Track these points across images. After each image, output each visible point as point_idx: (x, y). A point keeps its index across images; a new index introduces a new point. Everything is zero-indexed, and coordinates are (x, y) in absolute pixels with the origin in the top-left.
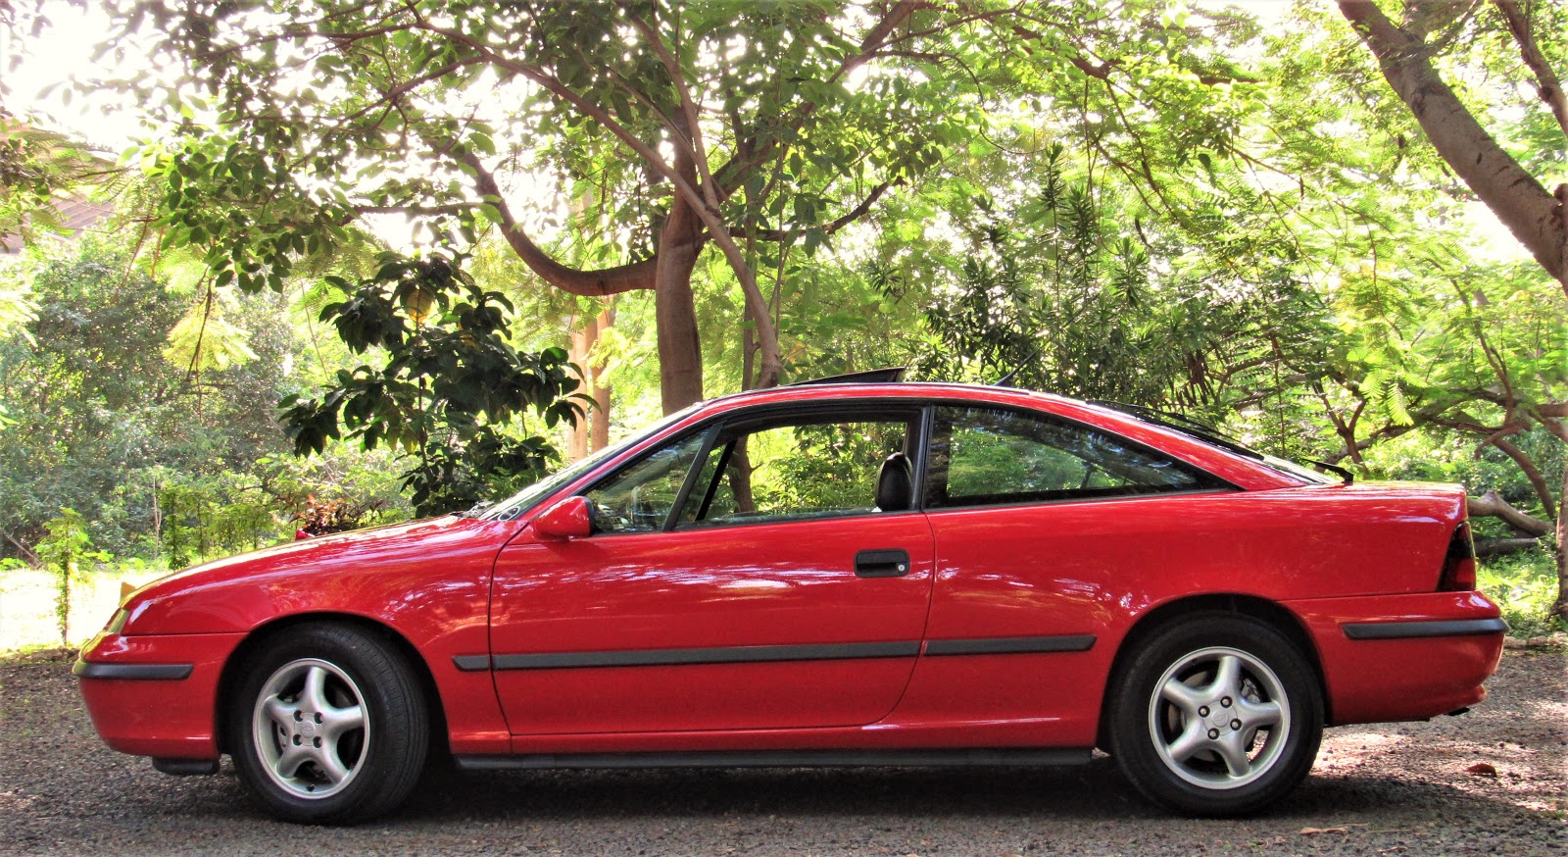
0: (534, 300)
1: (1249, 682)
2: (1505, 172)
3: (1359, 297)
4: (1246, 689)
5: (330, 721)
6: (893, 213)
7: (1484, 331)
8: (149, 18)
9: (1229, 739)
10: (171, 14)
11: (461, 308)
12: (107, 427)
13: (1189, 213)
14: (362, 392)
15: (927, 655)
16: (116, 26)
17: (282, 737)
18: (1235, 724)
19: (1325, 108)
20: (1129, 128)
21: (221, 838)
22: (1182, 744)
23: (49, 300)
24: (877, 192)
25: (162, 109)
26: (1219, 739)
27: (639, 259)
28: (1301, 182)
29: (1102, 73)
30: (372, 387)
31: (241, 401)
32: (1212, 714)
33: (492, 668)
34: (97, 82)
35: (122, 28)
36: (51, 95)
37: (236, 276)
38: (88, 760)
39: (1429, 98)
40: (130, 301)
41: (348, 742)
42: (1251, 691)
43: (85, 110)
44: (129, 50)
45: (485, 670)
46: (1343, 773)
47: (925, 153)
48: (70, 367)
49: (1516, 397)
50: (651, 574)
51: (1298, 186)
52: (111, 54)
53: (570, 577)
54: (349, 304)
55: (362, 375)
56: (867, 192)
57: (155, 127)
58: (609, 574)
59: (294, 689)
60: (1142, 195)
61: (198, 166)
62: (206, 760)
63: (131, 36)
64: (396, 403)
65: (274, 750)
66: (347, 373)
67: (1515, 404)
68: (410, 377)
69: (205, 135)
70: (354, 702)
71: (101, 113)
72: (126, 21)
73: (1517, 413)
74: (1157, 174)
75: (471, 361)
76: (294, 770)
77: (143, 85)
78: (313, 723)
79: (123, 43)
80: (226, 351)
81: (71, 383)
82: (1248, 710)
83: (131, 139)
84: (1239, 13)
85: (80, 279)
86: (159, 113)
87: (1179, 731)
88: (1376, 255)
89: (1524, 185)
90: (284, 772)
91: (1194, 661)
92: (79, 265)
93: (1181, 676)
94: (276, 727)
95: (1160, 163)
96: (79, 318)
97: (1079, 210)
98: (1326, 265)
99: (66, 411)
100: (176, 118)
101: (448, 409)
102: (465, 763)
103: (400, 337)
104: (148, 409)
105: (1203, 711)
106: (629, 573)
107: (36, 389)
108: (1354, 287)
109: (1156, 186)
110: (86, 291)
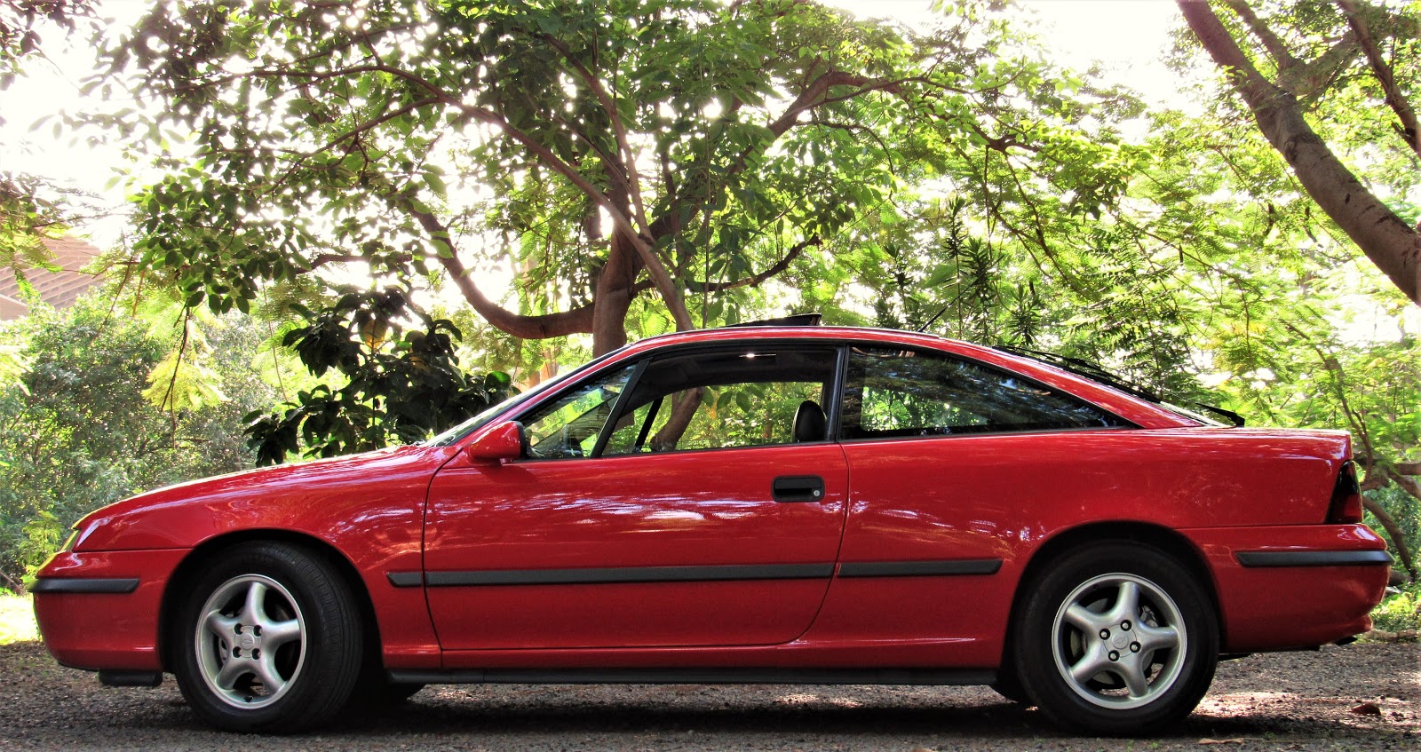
0: (482, 352)
1: (1147, 609)
2: (1371, 210)
3: (1232, 353)
4: (1144, 616)
5: (269, 633)
6: (810, 275)
7: (1346, 395)
8: (133, 58)
9: (1129, 662)
10: (154, 55)
11: (413, 336)
12: (91, 475)
13: (1079, 277)
14: (320, 412)
15: (839, 577)
16: (104, 63)
17: (223, 651)
18: (1134, 647)
19: (1201, 181)
20: (1025, 198)
21: (160, 741)
22: (1083, 666)
23: (42, 360)
24: (795, 252)
25: (143, 142)
26: (1119, 661)
27: (578, 306)
28: (1180, 249)
29: (999, 145)
30: (329, 406)
31: (215, 456)
32: (1112, 637)
33: (425, 584)
34: (84, 116)
35: (109, 66)
36: (43, 127)
37: (206, 298)
38: (42, 694)
39: (1301, 146)
40: (118, 362)
41: (285, 652)
42: (1149, 617)
43: (73, 142)
44: (115, 87)
45: (419, 586)
46: (1233, 714)
47: (840, 212)
48: (62, 421)
49: (1374, 457)
50: (579, 502)
51: (1178, 253)
52: (98, 91)
53: (503, 505)
54: (309, 329)
55: (321, 394)
56: (786, 252)
57: (136, 159)
58: (538, 502)
59: (235, 605)
60: (1036, 261)
61: (175, 195)
62: (150, 672)
63: (117, 74)
64: (351, 423)
65: (215, 664)
66: (306, 394)
67: (1374, 463)
68: (365, 399)
69: (182, 166)
70: (293, 616)
71: (86, 145)
72: (112, 60)
73: (1376, 471)
74: (1050, 241)
75: (422, 382)
76: (234, 681)
77: (126, 120)
78: (252, 635)
79: (110, 80)
80: (200, 393)
81: (63, 435)
82: (1146, 634)
83: (114, 169)
84: (1124, 92)
85: (72, 342)
86: (140, 145)
87: (1081, 654)
88: (1249, 316)
89: (1388, 223)
90: (223, 684)
91: (1095, 586)
92: (72, 329)
93: (1083, 601)
94: (217, 641)
95: (1053, 230)
96: (70, 377)
97: (977, 260)
98: (1202, 326)
99: (55, 462)
100: (155, 150)
101: (398, 424)
102: (397, 677)
103: (356, 360)
104: (128, 460)
105: (1104, 634)
106: (559, 502)
107: (30, 440)
108: (1227, 344)
109: (1049, 252)
110: (78, 352)
